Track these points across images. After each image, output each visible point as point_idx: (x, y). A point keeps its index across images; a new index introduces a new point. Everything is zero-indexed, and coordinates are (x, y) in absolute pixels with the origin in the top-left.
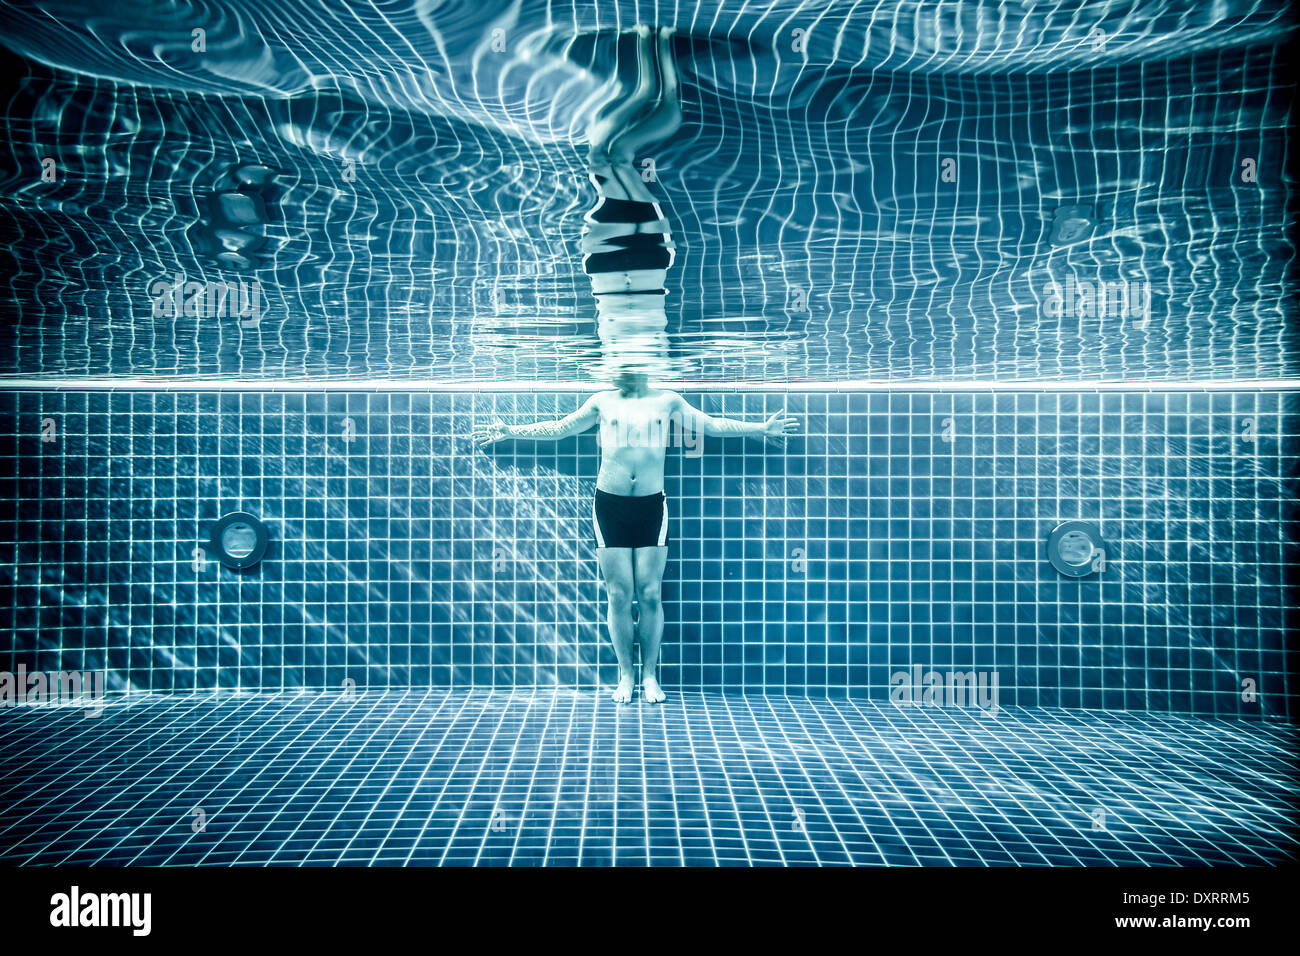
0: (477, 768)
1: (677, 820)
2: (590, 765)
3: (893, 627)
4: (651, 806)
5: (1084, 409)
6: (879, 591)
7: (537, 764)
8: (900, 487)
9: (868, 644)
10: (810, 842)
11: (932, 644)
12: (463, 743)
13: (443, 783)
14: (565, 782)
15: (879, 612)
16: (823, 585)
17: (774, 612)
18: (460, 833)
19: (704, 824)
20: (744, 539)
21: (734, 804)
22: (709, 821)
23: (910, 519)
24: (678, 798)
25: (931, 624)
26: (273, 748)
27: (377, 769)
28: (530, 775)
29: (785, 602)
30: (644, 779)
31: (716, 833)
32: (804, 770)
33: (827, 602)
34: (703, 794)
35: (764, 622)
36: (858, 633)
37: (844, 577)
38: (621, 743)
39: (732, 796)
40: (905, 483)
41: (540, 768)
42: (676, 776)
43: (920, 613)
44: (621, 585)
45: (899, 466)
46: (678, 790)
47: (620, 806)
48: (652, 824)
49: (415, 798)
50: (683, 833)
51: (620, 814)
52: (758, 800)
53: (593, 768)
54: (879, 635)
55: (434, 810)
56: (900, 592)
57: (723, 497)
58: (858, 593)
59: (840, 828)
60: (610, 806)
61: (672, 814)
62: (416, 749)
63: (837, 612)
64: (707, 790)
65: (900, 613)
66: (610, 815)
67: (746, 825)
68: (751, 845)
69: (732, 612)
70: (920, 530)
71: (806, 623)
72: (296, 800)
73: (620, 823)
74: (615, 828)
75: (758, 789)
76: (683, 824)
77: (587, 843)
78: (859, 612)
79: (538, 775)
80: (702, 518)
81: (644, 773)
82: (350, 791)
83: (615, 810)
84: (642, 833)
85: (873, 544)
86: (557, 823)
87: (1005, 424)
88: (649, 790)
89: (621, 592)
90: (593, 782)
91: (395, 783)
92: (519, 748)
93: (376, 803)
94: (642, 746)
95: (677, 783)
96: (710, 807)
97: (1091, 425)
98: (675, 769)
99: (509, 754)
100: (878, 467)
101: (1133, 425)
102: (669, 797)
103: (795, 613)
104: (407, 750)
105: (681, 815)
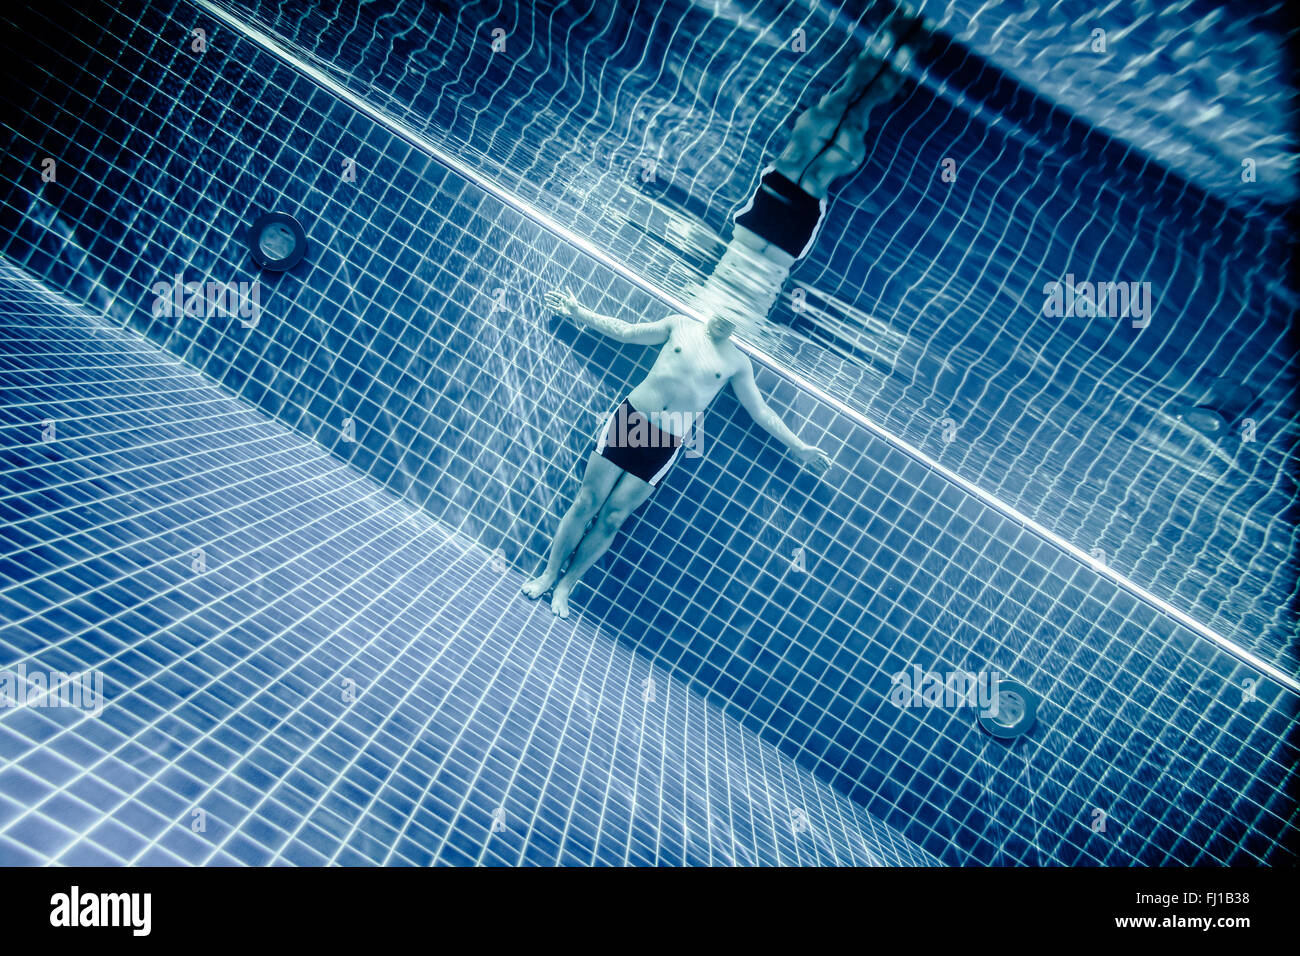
0: (355, 576)
1: (497, 735)
2: (456, 635)
3: (801, 675)
4: (483, 708)
5: (1095, 593)
6: (809, 637)
7: (410, 605)
8: (886, 559)
9: (771, 676)
10: (600, 829)
11: (825, 711)
12: (360, 544)
13: (316, 571)
14: (424, 638)
15: (798, 655)
16: (764, 601)
17: (706, 597)
18: (299, 629)
19: (517, 755)
20: (719, 517)
21: (557, 751)
22: (524, 754)
23: (877, 591)
24: (512, 715)
25: (837, 693)
26: (192, 445)
27: (269, 522)
28: (396, 611)
29: (721, 595)
30: (494, 678)
31: (523, 770)
32: (640, 756)
33: (757, 618)
34: (535, 725)
35: (691, 601)
36: (768, 661)
37: (786, 606)
38: (496, 630)
39: (560, 742)
40: (893, 558)
41: (411, 611)
42: (524, 693)
43: (833, 678)
44: (594, 495)
45: (897, 540)
46: (517, 707)
47: (456, 691)
48: (472, 725)
49: (282, 571)
50: (494, 753)
51: (451, 699)
52: (580, 761)
53: (457, 640)
54: (785, 675)
55: (290, 592)
56: (827, 649)
57: (724, 470)
58: (790, 627)
59: (635, 834)
60: (447, 685)
61: (496, 727)
62: (315, 525)
63: (760, 632)
64: (542, 724)
65: (816, 668)
66: (441, 694)
67: (554, 779)
68: (547, 801)
69: (669, 575)
70: (879, 607)
71: (727, 624)
72: (179, 507)
73: (446, 708)
74: (438, 709)
75: (588, 750)
76: (499, 743)
77: (404, 708)
78: (780, 644)
79: (404, 616)
80: (694, 476)
81: (498, 672)
82: (230, 528)
83: (449, 693)
84: (457, 729)
85: (830, 593)
86: (391, 673)
87: (1015, 561)
88: (492, 691)
89: (590, 502)
90: (448, 653)
91: (275, 545)
92: (405, 580)
93: (245, 554)
94: (513, 645)
95: (520, 700)
96: (534, 741)
97: (1092, 610)
98: (527, 685)
99: (392, 580)
100: (878, 529)
101: (1131, 634)
102: (505, 710)
103: (723, 609)
104: (307, 521)
105: (504, 733)
